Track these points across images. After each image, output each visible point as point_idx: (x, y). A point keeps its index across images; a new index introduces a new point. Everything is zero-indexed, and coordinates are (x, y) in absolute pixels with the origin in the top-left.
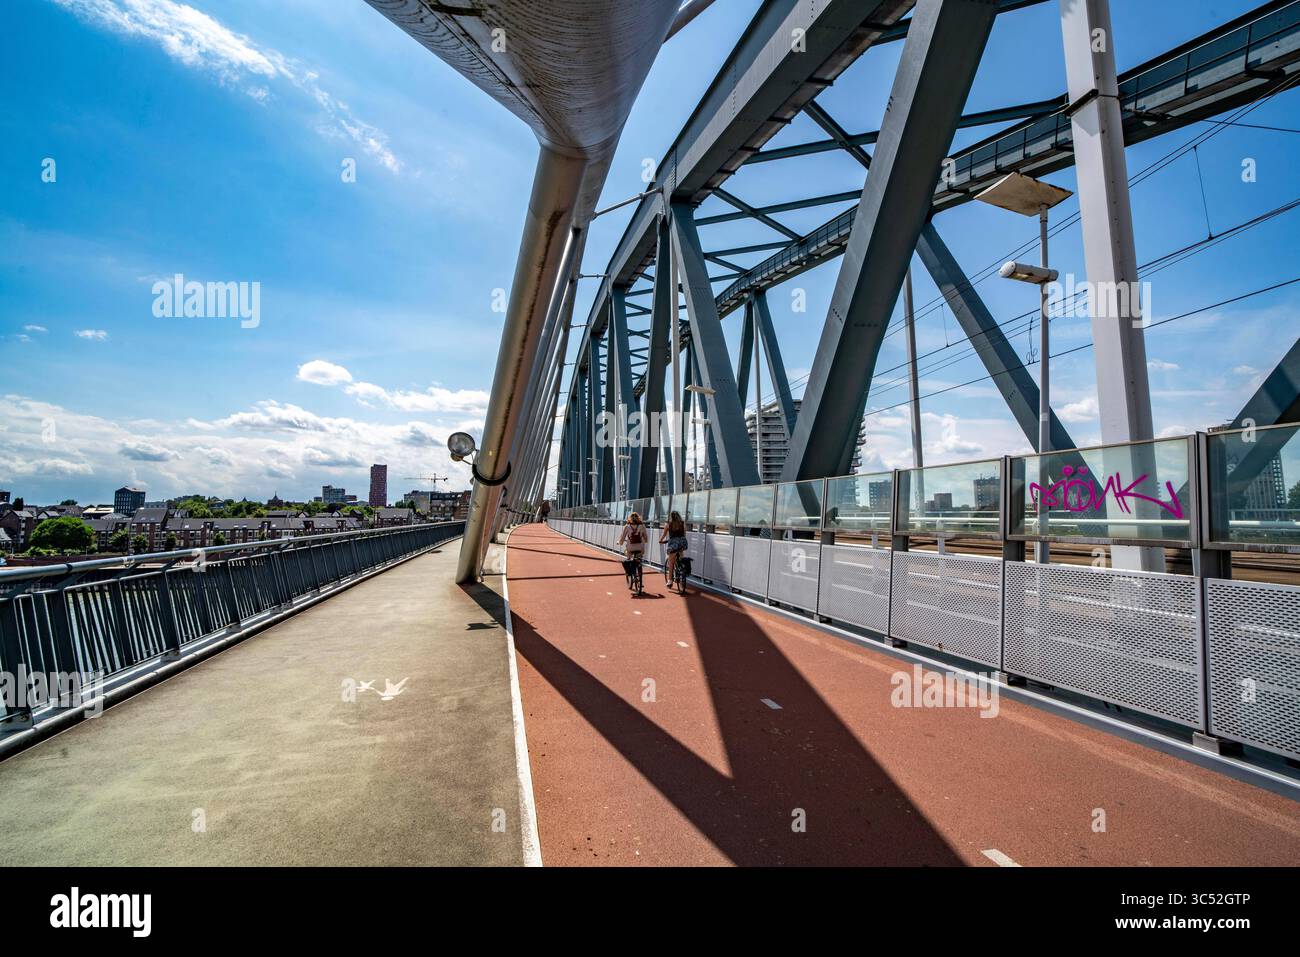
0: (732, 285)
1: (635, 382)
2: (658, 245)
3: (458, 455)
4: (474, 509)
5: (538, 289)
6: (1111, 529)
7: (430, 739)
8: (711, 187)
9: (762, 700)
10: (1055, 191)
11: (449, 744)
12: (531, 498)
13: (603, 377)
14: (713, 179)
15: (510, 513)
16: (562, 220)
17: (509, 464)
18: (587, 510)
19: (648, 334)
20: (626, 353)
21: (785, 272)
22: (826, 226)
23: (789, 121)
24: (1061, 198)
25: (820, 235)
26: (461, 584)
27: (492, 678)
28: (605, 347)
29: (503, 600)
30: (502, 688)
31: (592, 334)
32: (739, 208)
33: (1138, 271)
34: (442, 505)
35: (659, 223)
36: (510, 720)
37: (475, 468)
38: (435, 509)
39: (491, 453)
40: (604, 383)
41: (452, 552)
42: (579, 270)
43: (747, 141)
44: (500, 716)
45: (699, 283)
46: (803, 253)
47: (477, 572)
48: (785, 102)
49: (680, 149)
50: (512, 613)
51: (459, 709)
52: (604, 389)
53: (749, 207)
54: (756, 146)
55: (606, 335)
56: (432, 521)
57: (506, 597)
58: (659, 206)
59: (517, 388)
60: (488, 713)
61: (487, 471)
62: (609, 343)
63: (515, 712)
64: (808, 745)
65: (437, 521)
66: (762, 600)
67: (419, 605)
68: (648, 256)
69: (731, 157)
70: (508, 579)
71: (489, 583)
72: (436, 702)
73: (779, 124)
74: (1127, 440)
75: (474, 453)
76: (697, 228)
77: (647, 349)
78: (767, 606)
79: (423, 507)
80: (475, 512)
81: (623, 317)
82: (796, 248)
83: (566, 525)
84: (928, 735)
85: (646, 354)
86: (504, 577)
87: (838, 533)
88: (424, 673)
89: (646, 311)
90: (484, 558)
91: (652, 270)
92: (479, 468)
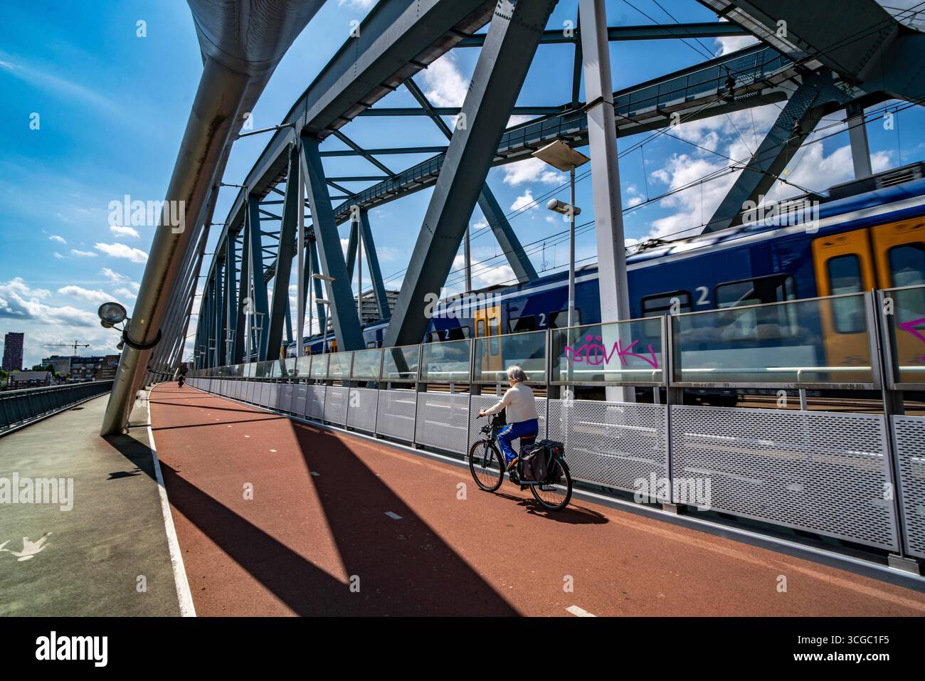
0: (344, 204)
1: (265, 271)
2: (290, 167)
3: (108, 322)
4: (123, 370)
5: (197, 181)
6: (607, 377)
7: (79, 595)
8: (332, 129)
9: (386, 513)
10: (581, 156)
11: (102, 596)
12: (170, 361)
13: (239, 266)
14: (334, 124)
15: (152, 374)
16: (224, 125)
17: (160, 331)
18: (221, 370)
19: (278, 235)
20: (258, 249)
21: (383, 198)
22: (413, 169)
23: (394, 89)
24: (582, 162)
25: (408, 174)
26: (105, 436)
27: (146, 521)
28: (241, 243)
29: (150, 450)
30: (157, 530)
31: (230, 231)
32: (352, 148)
33: (623, 213)
34: (83, 368)
35: (290, 150)
36: (168, 560)
37: (125, 333)
38: (76, 371)
39: (142, 321)
40: (239, 271)
41: (98, 408)
42: (221, 180)
43: (362, 99)
44: (157, 559)
45: (322, 200)
46: (396, 187)
47: (123, 425)
48: (393, 74)
49: (310, 96)
50: (161, 462)
51: (112, 557)
52: (238, 276)
53: (358, 147)
54: (369, 103)
55: (242, 233)
56: (71, 382)
57: (153, 447)
58: (292, 138)
59: (171, 266)
60: (143, 557)
61: (138, 337)
62: (245, 240)
63: (172, 552)
64: (428, 546)
65: (77, 382)
66: (371, 434)
67: (61, 458)
68: (280, 175)
69: (350, 108)
70: (153, 430)
71: (134, 434)
72: (85, 553)
73: (386, 90)
74: (617, 320)
75: (125, 321)
76: (322, 158)
77: (277, 246)
78: (376, 439)
79: (62, 370)
80: (123, 372)
81: (256, 221)
82: (391, 182)
83: (204, 383)
84: (508, 526)
85: (276, 250)
86: (149, 429)
87: (429, 384)
88: (71, 525)
89: (275, 218)
90: (130, 412)
91: (283, 187)
92: (130, 335)
